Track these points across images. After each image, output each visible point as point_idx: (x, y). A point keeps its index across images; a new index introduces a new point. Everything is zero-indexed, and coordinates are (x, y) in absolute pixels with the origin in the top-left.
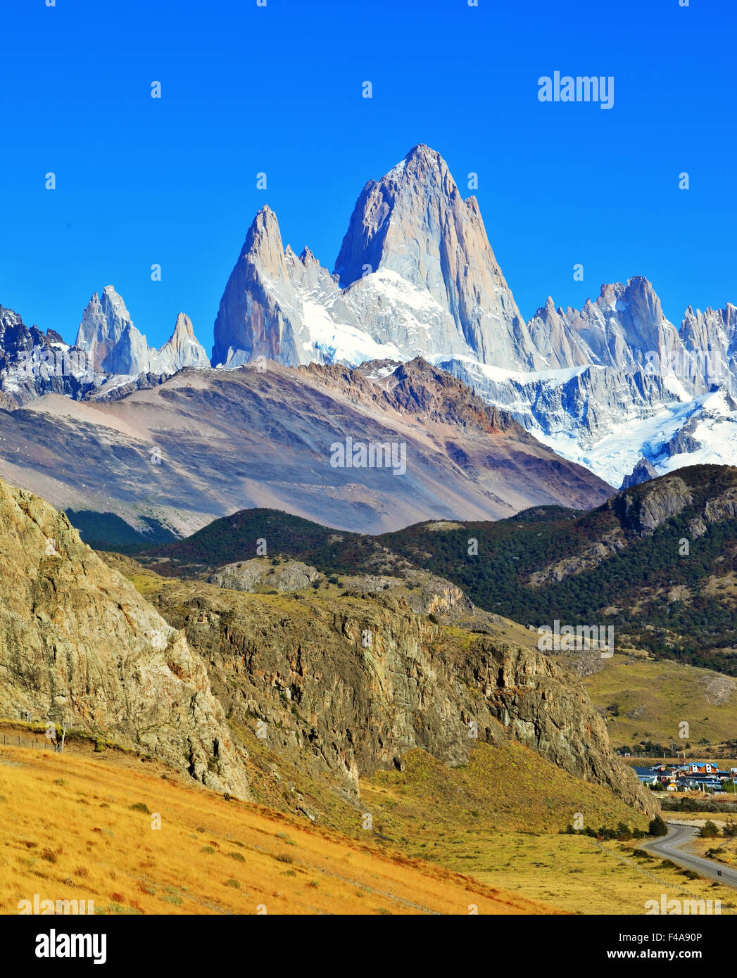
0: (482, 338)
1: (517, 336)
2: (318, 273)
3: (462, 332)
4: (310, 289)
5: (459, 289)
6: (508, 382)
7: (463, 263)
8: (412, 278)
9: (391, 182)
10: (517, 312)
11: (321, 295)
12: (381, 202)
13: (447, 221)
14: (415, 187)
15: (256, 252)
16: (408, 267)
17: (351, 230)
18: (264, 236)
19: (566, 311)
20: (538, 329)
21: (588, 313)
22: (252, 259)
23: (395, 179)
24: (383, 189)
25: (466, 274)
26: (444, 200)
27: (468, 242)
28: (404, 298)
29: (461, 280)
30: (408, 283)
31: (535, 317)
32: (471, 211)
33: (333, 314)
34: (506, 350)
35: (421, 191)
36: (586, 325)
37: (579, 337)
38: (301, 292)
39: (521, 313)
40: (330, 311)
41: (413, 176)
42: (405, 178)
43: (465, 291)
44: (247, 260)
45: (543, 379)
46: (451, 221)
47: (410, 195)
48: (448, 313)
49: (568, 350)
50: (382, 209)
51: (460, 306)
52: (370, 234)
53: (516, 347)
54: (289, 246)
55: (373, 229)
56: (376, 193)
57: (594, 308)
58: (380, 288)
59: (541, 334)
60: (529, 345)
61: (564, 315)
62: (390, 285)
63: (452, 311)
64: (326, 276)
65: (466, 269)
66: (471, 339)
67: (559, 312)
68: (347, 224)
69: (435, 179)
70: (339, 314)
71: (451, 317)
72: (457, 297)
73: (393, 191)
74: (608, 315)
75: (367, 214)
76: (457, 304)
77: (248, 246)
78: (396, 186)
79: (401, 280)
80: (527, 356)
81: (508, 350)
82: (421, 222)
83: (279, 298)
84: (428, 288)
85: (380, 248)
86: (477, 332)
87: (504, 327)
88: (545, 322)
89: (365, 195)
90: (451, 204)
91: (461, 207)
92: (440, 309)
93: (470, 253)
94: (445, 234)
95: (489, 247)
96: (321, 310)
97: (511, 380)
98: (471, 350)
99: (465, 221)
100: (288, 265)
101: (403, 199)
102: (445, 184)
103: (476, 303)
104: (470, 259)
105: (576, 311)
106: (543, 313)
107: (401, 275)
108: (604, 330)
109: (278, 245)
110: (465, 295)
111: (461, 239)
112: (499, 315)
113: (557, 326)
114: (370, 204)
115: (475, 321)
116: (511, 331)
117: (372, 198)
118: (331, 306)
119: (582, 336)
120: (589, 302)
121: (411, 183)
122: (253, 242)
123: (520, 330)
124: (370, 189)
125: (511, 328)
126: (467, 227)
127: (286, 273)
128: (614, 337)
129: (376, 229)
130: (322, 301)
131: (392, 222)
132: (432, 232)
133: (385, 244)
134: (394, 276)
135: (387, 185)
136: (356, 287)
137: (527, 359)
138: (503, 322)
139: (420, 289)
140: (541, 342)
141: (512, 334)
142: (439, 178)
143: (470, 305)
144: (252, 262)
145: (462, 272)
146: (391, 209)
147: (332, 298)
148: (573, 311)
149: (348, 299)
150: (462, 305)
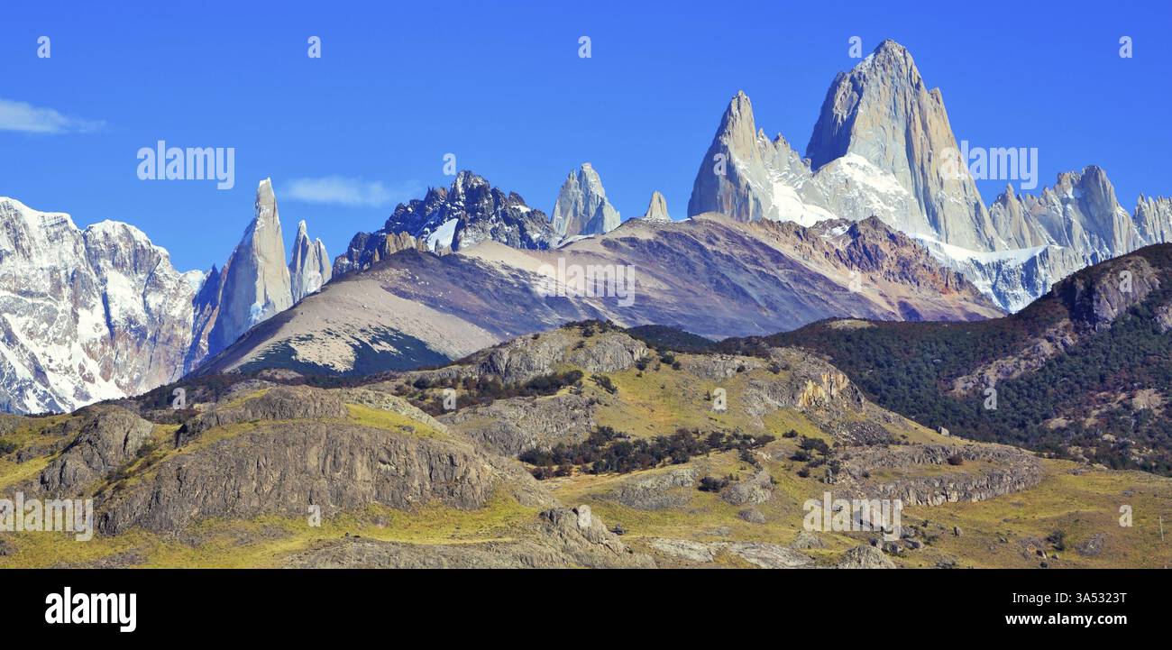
0: (945, 221)
1: (978, 220)
2: (788, 156)
3: (925, 216)
4: (780, 171)
5: (923, 174)
6: (969, 261)
7: (927, 150)
8: (878, 163)
9: (860, 73)
10: (979, 197)
11: (791, 176)
12: (850, 92)
13: (912, 109)
14: (882, 78)
15: (729, 134)
16: (875, 153)
17: (821, 117)
18: (738, 119)
19: (1025, 197)
20: (999, 214)
21: (1046, 199)
22: (725, 141)
23: (864, 71)
24: (852, 80)
25: (929, 160)
26: (909, 91)
27: (932, 129)
28: (871, 182)
29: (925, 166)
30: (875, 168)
31: (996, 202)
32: (935, 102)
33: (802, 195)
34: (968, 233)
35: (888, 82)
36: (1044, 210)
37: (1038, 223)
38: (772, 174)
39: (982, 198)
40: (799, 192)
41: (880, 68)
42: (873, 69)
43: (929, 176)
44: (720, 141)
45: (1002, 259)
46: (916, 110)
47: (878, 85)
48: (913, 198)
49: (1027, 235)
50: (851, 98)
51: (924, 191)
52: (839, 121)
53: (977, 231)
54: (761, 130)
55: (842, 117)
56: (846, 84)
57: (1051, 194)
58: (847, 171)
59: (1001, 218)
60: (990, 230)
61: (1023, 202)
62: (857, 170)
63: (917, 196)
64: (796, 158)
65: (930, 154)
66: (934, 222)
67: (1018, 198)
68: (818, 113)
69: (901, 71)
70: (807, 194)
71: (916, 201)
72: (922, 181)
73: (862, 81)
74: (1065, 202)
75: (837, 102)
76: (922, 188)
77: (722, 130)
78: (864, 77)
79: (867, 164)
80: (988, 239)
81: (970, 233)
82: (888, 110)
83: (752, 179)
84: (894, 173)
85: (849, 134)
86: (941, 216)
87: (966, 212)
88: (1005, 207)
89: (835, 85)
90: (916, 94)
91: (925, 98)
92: (905, 192)
93: (934, 140)
94: (910, 122)
95: (952, 135)
96: (790, 190)
97: (972, 259)
98: (935, 233)
99: (929, 110)
100: (760, 148)
101: (871, 89)
102: (911, 76)
103: (939, 187)
104: (933, 145)
105: (1035, 197)
106: (1004, 199)
107: (868, 160)
108: (1061, 216)
109: (751, 128)
110: (929, 180)
111: (925, 127)
112: (961, 200)
113: (1017, 212)
114: (840, 94)
115: (938, 205)
116: (973, 215)
117: (842, 87)
118: (800, 187)
119: (1041, 221)
120: (1047, 189)
121: (879, 74)
122: (727, 124)
123: (981, 215)
124: (840, 80)
125: (973, 212)
126: (930, 116)
127: (757, 155)
128: (1071, 223)
129: (845, 117)
130: (791, 183)
131: (860, 110)
132: (898, 119)
133: (853, 131)
134: (862, 161)
135: (856, 76)
136: (825, 170)
137: (988, 243)
138: (965, 207)
139: (886, 174)
140: (1002, 226)
141: (974, 218)
142: (904, 71)
143: (934, 189)
144: (726, 143)
145: (926, 157)
146: (860, 98)
147: (801, 179)
148: (1032, 197)
149: (817, 181)
150: (926, 190)
